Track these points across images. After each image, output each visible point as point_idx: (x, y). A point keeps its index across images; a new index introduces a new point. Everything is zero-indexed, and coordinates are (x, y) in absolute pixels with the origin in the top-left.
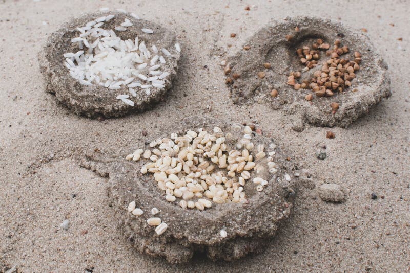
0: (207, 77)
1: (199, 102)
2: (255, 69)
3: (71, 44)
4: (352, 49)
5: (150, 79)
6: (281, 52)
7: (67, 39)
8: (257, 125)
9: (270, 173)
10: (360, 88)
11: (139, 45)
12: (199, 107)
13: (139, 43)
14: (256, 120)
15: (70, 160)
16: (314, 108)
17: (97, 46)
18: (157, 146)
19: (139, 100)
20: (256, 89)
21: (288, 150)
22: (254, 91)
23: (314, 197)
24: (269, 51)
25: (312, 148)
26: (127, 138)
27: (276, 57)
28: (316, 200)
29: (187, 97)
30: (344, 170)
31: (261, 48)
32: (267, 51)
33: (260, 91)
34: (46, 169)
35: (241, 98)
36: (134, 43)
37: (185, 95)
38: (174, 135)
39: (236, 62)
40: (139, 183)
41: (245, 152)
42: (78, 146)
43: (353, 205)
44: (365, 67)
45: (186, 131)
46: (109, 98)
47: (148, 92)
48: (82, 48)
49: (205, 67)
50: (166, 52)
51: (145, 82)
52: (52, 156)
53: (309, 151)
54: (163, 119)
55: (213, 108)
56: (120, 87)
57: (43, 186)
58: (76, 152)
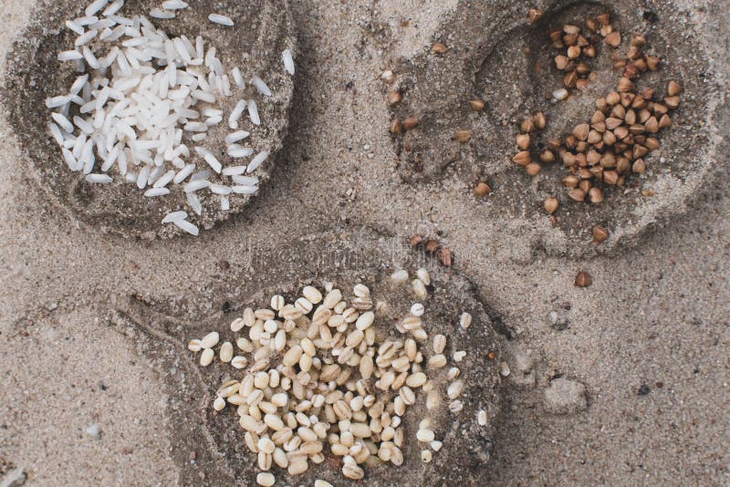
0: (350, 117)
1: (333, 176)
2: (450, 111)
3: (58, 66)
4: (667, 62)
5: (229, 171)
6: (513, 56)
7: (48, 56)
8: (444, 240)
9: (449, 412)
10: (661, 184)
11: (205, 55)
12: (332, 189)
13: (206, 50)
14: (444, 228)
15: (87, 311)
16: (559, 234)
17: (115, 62)
18: (245, 331)
19: (208, 222)
20: (448, 164)
21: (499, 298)
22: (444, 169)
23: (531, 405)
24: (485, 62)
25: (542, 304)
26: (190, 274)
27: (500, 71)
28: (535, 410)
29: (309, 162)
30: (596, 354)
31: (468, 55)
32: (480, 62)
33: (455, 169)
34: (47, 332)
35: (415, 176)
36: (194, 45)
37: (306, 159)
38: (277, 302)
39: (414, 79)
40: (210, 439)
41: (411, 344)
42: (99, 287)
43: (601, 412)
44: (684, 123)
45: (301, 285)
46: (148, 219)
47: (225, 206)
48: (83, 71)
49: (350, 85)
50: (261, 86)
51: (219, 177)
52: (54, 306)
53: (537, 307)
54: (259, 229)
55: (360, 195)
56: (167, 191)
57: (46, 360)
58: (98, 298)
